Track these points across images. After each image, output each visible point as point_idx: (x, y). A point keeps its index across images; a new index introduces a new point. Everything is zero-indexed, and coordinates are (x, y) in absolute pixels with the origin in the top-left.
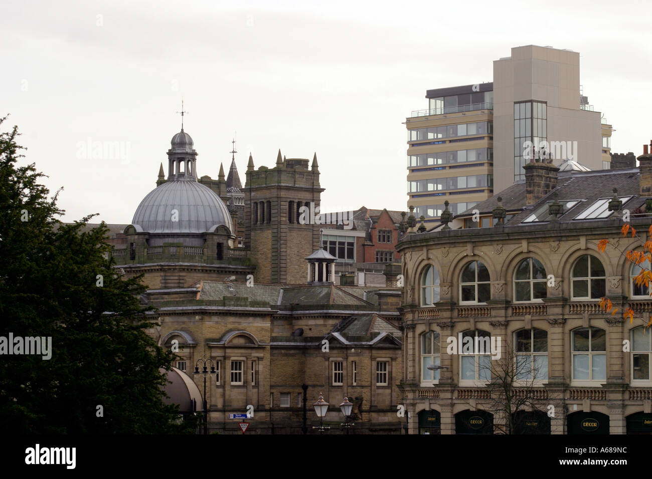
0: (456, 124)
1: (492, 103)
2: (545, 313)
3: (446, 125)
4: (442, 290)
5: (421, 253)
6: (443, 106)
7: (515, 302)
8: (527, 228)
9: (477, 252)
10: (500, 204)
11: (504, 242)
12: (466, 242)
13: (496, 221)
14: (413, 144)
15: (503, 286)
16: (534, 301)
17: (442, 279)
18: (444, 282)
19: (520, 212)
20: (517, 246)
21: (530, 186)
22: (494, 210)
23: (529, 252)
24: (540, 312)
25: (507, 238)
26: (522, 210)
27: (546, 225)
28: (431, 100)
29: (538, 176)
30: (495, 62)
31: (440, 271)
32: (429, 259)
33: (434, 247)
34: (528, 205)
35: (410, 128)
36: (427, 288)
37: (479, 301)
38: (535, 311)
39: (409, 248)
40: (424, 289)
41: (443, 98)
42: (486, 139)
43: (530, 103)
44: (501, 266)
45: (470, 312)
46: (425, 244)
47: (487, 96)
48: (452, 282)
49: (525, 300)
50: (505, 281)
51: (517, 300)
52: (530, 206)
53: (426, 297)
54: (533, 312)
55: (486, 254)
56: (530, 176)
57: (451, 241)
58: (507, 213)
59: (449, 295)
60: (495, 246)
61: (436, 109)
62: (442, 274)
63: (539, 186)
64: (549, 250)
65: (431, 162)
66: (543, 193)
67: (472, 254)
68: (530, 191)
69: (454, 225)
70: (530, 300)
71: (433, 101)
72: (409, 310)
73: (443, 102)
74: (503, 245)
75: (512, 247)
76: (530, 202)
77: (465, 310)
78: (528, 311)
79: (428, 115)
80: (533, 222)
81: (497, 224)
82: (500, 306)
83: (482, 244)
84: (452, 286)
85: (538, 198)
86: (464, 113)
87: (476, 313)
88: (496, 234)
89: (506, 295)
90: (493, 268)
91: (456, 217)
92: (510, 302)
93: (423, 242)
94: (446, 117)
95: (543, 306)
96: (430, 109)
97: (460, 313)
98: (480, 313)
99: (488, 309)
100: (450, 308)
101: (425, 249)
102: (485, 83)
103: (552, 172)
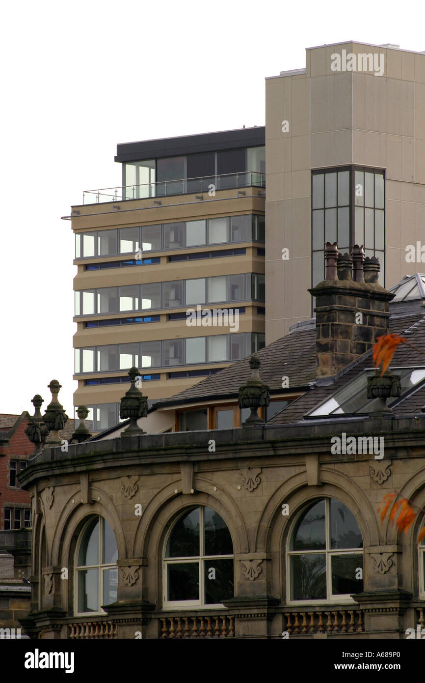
0: (184, 221)
1: (262, 173)
2: (360, 629)
3: (162, 224)
4: (122, 576)
5: (75, 488)
6: (153, 180)
7: (291, 602)
8: (316, 428)
9: (202, 486)
10: (256, 375)
11: (267, 462)
12: (178, 463)
13: (247, 413)
14: (85, 265)
15: (262, 565)
16: (334, 599)
17: (123, 551)
18: (127, 557)
19: (302, 394)
20: (294, 471)
21: (325, 335)
22: (242, 389)
23: (322, 485)
24: (347, 625)
25: (272, 453)
26: (306, 389)
27: (361, 422)
28: (127, 166)
29: (344, 311)
30: (269, 81)
31: (120, 531)
32: (92, 503)
33: (105, 475)
34: (321, 377)
35: (80, 230)
36: (89, 571)
37: (208, 600)
38: (336, 623)
39: (46, 478)
40: (83, 573)
41: (153, 162)
42: (249, 252)
43: (347, 173)
44: (258, 516)
45: (186, 627)
46: (84, 468)
47: (252, 156)
48: (145, 557)
49: (313, 598)
50: (267, 553)
51: (297, 596)
52: (323, 380)
53: (87, 592)
54: (332, 626)
55: (223, 490)
56: (325, 311)
57: (143, 462)
58: (272, 397)
59: (139, 587)
60: (245, 472)
61: (138, 185)
62: (122, 539)
63: (346, 333)
64: (368, 480)
65: (126, 304)
66: (354, 351)
67: (192, 491)
68: (327, 345)
69: (149, 425)
70: (325, 597)
71: (131, 168)
72: (48, 623)
73: (153, 171)
74: (262, 468)
75: (283, 473)
76: (326, 371)
77: (176, 622)
78: (320, 623)
79: (121, 199)
80: (331, 416)
81: (249, 421)
82: (255, 611)
83: (214, 466)
84: (145, 565)
85: (343, 361)
86: (200, 195)
87: (202, 627)
88: (247, 444)
89: (270, 586)
90: (240, 523)
91: (156, 407)
92: (278, 602)
93: (79, 465)
94: (160, 203)
95: (355, 611)
96: (124, 187)
97: (164, 629)
98: (209, 628)
99: (228, 620)
100: (140, 616)
101: (84, 481)
102: (247, 127)
103: (377, 302)
